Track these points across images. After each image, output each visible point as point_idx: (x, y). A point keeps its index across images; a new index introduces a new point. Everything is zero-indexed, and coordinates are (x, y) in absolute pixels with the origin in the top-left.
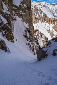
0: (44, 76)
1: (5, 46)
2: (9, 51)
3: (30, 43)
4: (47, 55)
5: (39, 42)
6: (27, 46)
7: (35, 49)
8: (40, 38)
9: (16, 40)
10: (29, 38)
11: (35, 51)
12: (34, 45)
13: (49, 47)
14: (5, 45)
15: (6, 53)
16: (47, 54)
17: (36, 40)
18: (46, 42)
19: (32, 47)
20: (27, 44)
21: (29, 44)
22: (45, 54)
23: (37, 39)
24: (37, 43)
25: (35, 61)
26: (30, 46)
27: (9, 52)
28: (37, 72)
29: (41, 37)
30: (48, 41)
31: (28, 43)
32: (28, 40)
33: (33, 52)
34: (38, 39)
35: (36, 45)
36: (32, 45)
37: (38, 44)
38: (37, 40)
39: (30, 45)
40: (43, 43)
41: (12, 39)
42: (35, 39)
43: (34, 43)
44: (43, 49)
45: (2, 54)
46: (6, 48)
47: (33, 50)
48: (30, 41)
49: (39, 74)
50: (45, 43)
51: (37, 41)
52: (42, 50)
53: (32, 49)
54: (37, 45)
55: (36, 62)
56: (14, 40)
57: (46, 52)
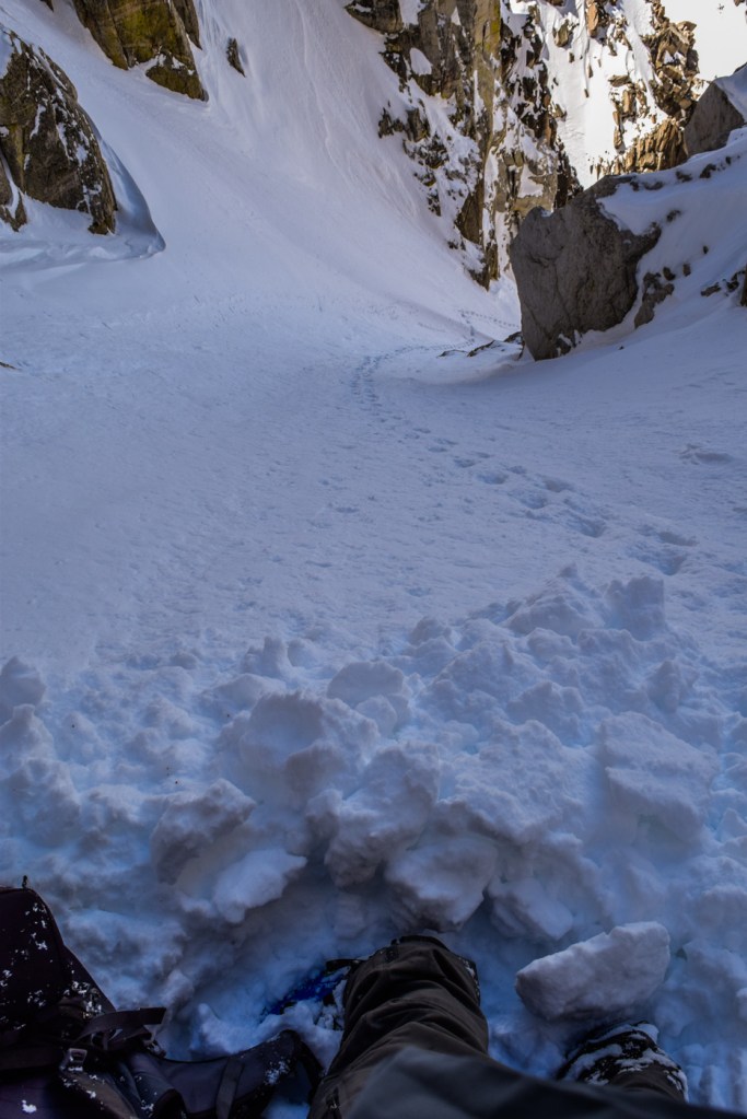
0: (595, 530)
1: (81, 154)
2: (144, 225)
3: (437, 110)
4: (661, 287)
5: (557, 97)
6: (393, 162)
7: (498, 206)
8: (581, 35)
9: (234, 56)
10: (414, 37)
11: (498, 228)
12: (484, 151)
13: (707, 173)
14: (80, 127)
15: (99, 248)
16: (651, 279)
17: (521, 70)
18: (669, 103)
19: (454, 164)
20: (386, 126)
21: (415, 125)
22: (629, 275)
23: (538, 45)
24: (528, 120)
25: (489, 362)
26: (435, 157)
27: (140, 241)
28: (514, 481)
29: (603, 18)
30: (698, 92)
31: (398, 114)
32: (399, 69)
33: (473, 252)
34: (556, 60)
35: (508, 143)
36: (461, 147)
37: (542, 124)
38: (533, 73)
39: (438, 147)
40: (625, 114)
41: (178, 48)
42: (508, 57)
43: (486, 118)
44: (610, 205)
45: (47, 261)
46: (95, 171)
47: (468, 222)
48: (429, 85)
49: (542, 503)
50: (652, 122)
51: (528, 85)
52: (595, 211)
53: (453, 207)
54: (528, 145)
55: (502, 377)
56: (207, 61)
57: (650, 241)
